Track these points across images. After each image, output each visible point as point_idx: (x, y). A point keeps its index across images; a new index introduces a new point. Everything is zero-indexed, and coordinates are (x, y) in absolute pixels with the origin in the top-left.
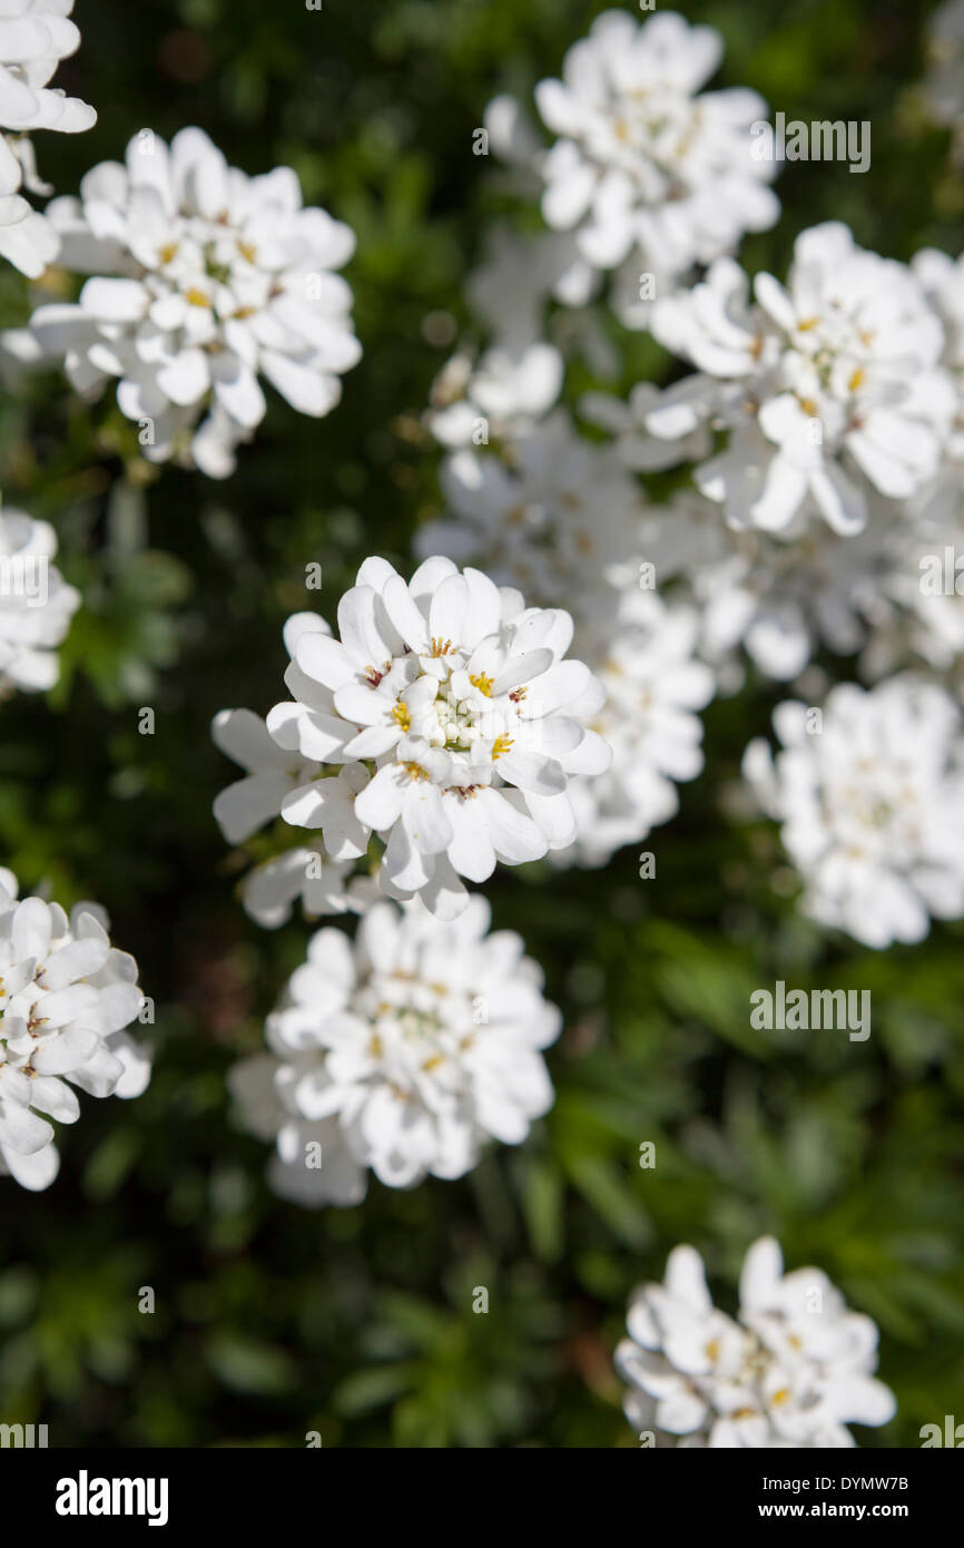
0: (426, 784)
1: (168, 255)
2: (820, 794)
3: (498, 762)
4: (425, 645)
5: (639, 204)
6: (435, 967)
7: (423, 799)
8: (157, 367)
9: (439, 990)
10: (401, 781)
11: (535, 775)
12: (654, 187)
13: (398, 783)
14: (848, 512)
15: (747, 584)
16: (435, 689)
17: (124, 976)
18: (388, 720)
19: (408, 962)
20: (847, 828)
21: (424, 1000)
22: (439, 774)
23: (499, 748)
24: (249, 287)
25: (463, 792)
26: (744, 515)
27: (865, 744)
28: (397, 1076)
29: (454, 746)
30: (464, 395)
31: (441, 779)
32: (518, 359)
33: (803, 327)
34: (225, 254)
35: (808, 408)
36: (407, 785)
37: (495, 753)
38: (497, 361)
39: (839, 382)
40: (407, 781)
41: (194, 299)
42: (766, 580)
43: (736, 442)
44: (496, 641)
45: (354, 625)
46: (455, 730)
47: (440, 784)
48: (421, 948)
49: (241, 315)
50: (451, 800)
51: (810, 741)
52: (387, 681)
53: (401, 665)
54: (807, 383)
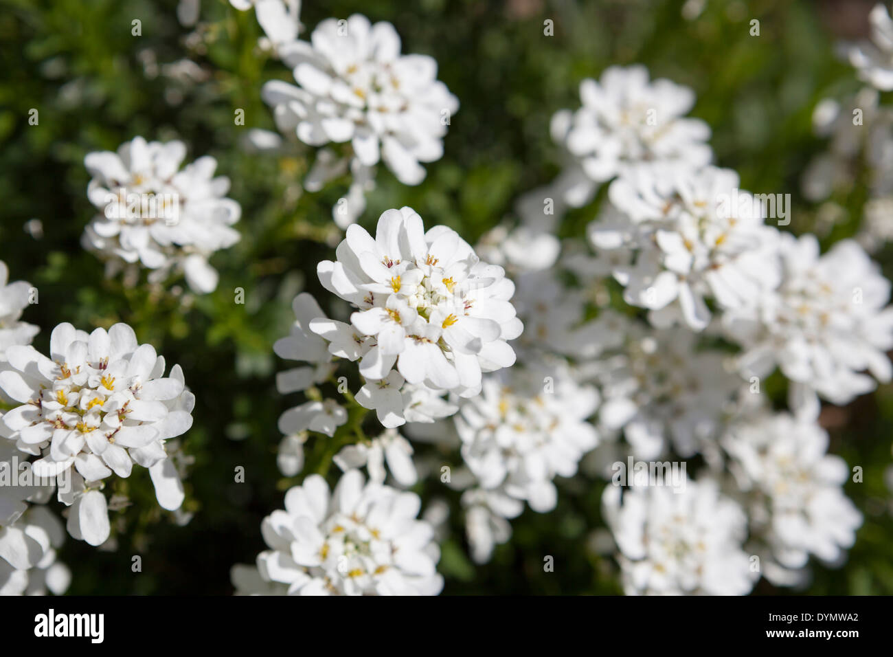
0: (399, 325)
1: (352, 70)
2: (645, 526)
3: (445, 330)
4: (423, 259)
5: (624, 158)
6: (375, 519)
7: (394, 332)
8: (325, 116)
9: (375, 533)
10: (384, 319)
11: (465, 344)
12: (635, 151)
13: (382, 320)
14: (698, 315)
15: (634, 397)
16: (421, 279)
17: (185, 408)
18: (387, 284)
19: (361, 512)
20: (657, 551)
21: (363, 534)
22: (407, 322)
23: (448, 322)
24: (390, 100)
25: (417, 338)
26: (636, 295)
27: (682, 508)
28: (331, 574)
29: (422, 312)
30: (498, 245)
31: (408, 325)
32: (534, 236)
33: (697, 204)
34: (383, 80)
35: (688, 247)
36: (387, 322)
37: (445, 324)
38: (523, 234)
39: (710, 239)
40: (387, 320)
41: (358, 93)
42: (646, 399)
43: (642, 260)
44: (465, 266)
45: (385, 233)
46: (426, 304)
47: (407, 328)
48: (371, 507)
49: (381, 110)
50: (411, 341)
51: (648, 494)
52: (394, 267)
53: (405, 264)
54: (691, 232)
